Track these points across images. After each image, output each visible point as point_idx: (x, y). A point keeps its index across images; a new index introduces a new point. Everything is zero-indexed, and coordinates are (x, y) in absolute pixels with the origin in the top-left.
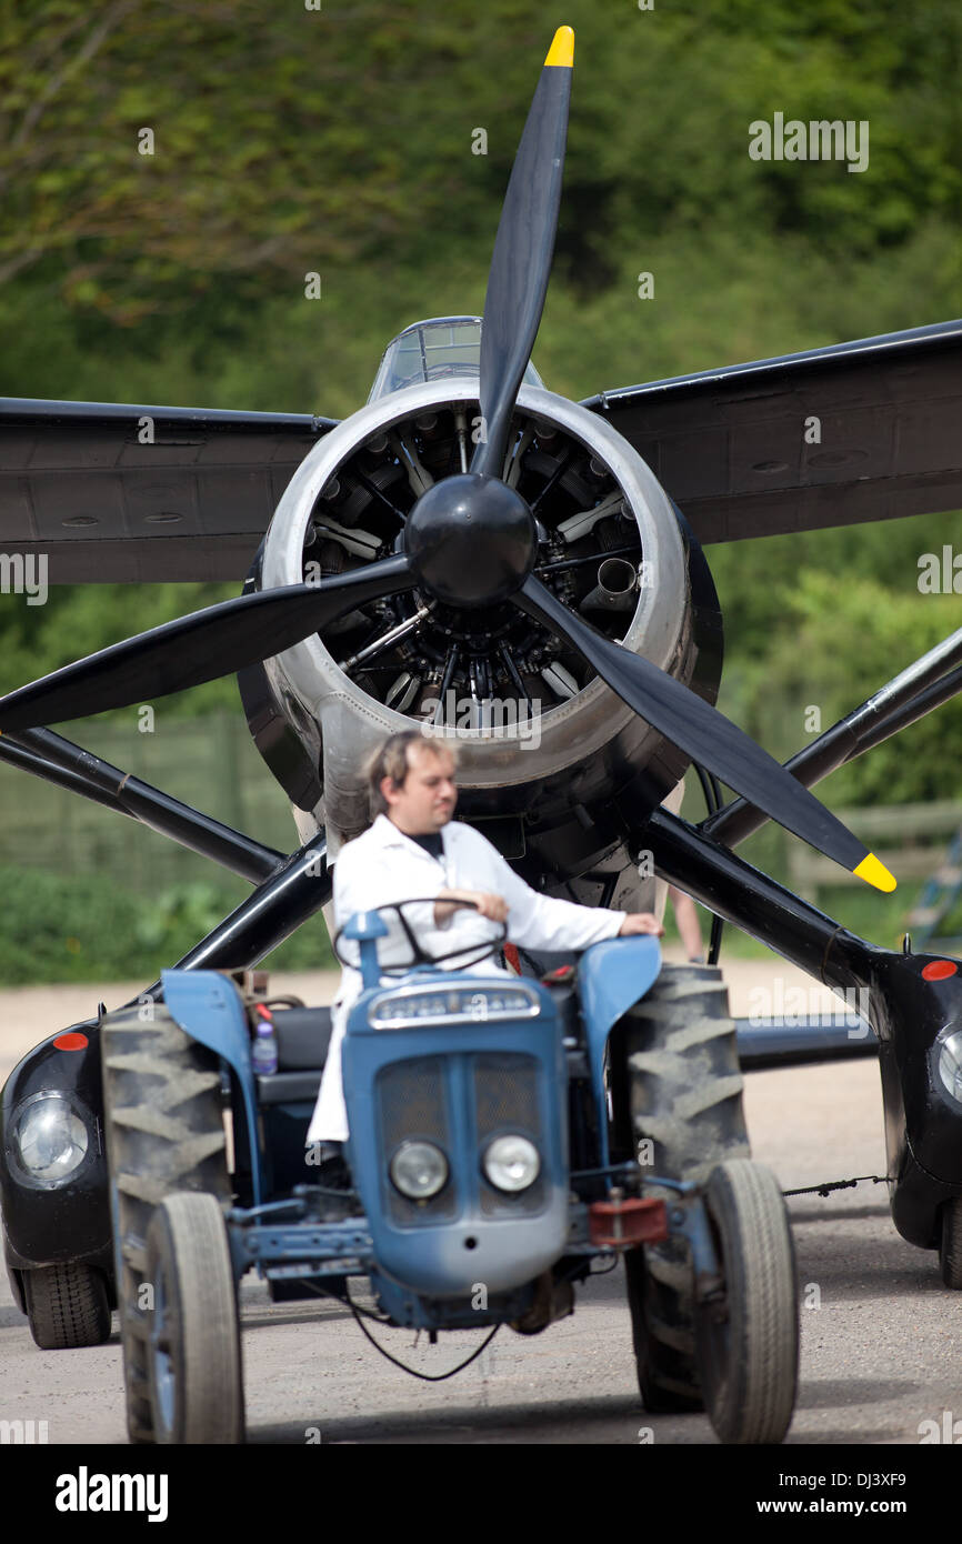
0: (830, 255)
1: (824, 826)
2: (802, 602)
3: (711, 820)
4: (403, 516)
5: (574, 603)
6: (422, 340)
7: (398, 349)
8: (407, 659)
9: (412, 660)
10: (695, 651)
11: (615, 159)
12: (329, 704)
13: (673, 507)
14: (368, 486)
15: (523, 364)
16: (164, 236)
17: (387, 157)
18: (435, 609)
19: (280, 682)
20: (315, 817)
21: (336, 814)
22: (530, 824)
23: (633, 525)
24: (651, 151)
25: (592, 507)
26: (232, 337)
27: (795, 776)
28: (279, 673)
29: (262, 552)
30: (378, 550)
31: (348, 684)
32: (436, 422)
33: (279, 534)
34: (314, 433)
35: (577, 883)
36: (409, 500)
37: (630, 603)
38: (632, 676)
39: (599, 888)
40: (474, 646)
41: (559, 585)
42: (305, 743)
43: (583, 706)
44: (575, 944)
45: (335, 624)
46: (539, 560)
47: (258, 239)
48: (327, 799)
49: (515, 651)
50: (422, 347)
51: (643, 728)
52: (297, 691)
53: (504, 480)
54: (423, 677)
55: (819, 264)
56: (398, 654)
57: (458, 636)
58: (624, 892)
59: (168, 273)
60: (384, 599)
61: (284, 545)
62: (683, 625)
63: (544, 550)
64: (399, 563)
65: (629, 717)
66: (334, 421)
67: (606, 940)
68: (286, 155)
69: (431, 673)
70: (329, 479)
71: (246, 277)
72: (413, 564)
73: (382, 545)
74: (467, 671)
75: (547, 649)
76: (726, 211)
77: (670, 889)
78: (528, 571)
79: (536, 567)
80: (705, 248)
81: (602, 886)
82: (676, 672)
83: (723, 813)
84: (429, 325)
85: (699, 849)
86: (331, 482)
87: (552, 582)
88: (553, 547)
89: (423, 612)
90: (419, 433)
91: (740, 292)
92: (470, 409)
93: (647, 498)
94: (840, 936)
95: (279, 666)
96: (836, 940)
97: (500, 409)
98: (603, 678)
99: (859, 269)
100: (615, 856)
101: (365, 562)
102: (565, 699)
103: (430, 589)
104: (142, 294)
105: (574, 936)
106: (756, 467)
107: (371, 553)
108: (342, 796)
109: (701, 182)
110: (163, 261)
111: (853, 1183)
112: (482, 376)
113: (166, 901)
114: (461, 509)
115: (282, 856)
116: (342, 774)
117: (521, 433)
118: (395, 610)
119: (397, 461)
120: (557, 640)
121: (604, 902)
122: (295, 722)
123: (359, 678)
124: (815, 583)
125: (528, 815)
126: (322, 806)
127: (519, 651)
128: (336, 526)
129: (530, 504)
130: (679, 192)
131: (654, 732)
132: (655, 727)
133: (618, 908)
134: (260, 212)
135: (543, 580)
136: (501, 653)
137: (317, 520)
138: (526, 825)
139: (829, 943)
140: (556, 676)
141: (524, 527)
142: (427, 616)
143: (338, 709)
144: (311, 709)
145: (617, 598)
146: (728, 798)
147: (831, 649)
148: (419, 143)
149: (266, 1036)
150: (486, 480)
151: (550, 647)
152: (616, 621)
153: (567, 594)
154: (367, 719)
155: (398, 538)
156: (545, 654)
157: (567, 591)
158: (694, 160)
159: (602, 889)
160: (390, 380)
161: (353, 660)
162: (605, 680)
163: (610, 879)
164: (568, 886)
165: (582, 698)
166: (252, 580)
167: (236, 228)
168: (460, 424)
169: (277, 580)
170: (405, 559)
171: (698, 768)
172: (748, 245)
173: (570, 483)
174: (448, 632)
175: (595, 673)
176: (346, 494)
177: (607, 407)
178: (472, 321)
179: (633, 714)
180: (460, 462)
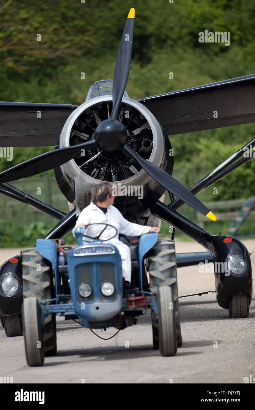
0: (208, 54)
1: (199, 205)
2: (200, 146)
3: (171, 204)
4: (94, 130)
5: (137, 150)
6: (98, 86)
7: (93, 88)
8: (96, 165)
9: (97, 165)
10: (167, 162)
11: (150, 29)
12: (76, 176)
13: (161, 127)
14: (85, 122)
15: (123, 91)
16: (31, 49)
17: (90, 28)
18: (102, 152)
19: (64, 171)
20: (73, 204)
21: (79, 204)
22: (127, 205)
23: (151, 131)
24: (160, 27)
25: (141, 127)
26: (49, 76)
27: (192, 193)
28: (64, 169)
29: (59, 139)
30: (88, 138)
31: (81, 171)
32: (102, 106)
33: (64, 134)
34: (72, 109)
35: (138, 220)
36: (96, 126)
37: (150, 150)
38: (151, 168)
39: (144, 221)
40: (112, 161)
41: (133, 146)
42: (71, 186)
43: (139, 176)
44: (138, 235)
45: (78, 156)
46: (128, 140)
47: (56, 50)
48: (76, 200)
49: (122, 162)
50: (98, 88)
51: (154, 181)
52: (69, 173)
53: (119, 120)
54: (100, 169)
55: (205, 56)
56: (93, 164)
57: (108, 159)
58: (150, 222)
59: (32, 59)
60: (90, 150)
61: (65, 137)
62: (163, 156)
63: (129, 138)
64: (93, 141)
65: (150, 179)
66: (77, 106)
67: (146, 233)
68: (63, 27)
69: (102, 168)
70: (76, 120)
71: (52, 60)
72: (97, 141)
73: (89, 137)
74: (110, 167)
75: (130, 162)
76: (180, 43)
77: (162, 221)
78: (125, 143)
79: (127, 141)
80: (175, 52)
81: (145, 220)
82: (162, 167)
83: (174, 202)
84: (100, 82)
85: (168, 211)
86: (76, 121)
87: (131, 145)
88: (131, 137)
89: (99, 153)
90: (98, 109)
91: (184, 64)
92: (110, 103)
93: (154, 124)
94: (203, 232)
95: (64, 167)
96: (202, 233)
97: (118, 103)
98: (144, 169)
99: (215, 58)
100: (148, 213)
101: (85, 141)
102: (135, 174)
103: (101, 148)
104: (25, 65)
105: (138, 232)
106: (181, 116)
107: (86, 139)
108: (80, 199)
109: (173, 35)
110: (31, 56)
111: (207, 293)
112: (113, 95)
113: (32, 226)
114: (108, 128)
115: (65, 214)
116: (80, 193)
117: (123, 109)
118: (92, 153)
119: (92, 116)
120: (132, 160)
121: (145, 224)
122: (68, 181)
123: (84, 170)
124: (204, 141)
125: (126, 203)
126: (75, 201)
127: (123, 162)
128: (78, 132)
129: (125, 126)
130: (167, 37)
131: (157, 182)
132: (157, 181)
133: (149, 226)
134: (56, 43)
135: (129, 145)
136: (119, 163)
137: (73, 131)
138: (125, 206)
139: (201, 234)
140: (132, 169)
141: (124, 132)
142: (100, 154)
143: (79, 177)
144: (72, 177)
145: (147, 149)
146: (176, 198)
147: (208, 159)
148: (98, 25)
149: (62, 256)
150: (114, 120)
151: (131, 161)
152: (147, 155)
153: (135, 148)
154: (86, 180)
155: (93, 135)
156: (129, 163)
157: (135, 147)
158: (171, 29)
159: (145, 221)
160: (90, 96)
161: (82, 165)
162: (145, 170)
163: (147, 219)
164: (136, 220)
165: (139, 174)
166: (57, 146)
167: (50, 47)
168: (108, 107)
169: (63, 146)
170: (95, 140)
171: (168, 191)
172: (185, 51)
173: (135, 121)
174: (106, 158)
175: (142, 168)
176: (80, 124)
177: (144, 102)
178: (111, 81)
179: (151, 178)
180: (108, 116)
